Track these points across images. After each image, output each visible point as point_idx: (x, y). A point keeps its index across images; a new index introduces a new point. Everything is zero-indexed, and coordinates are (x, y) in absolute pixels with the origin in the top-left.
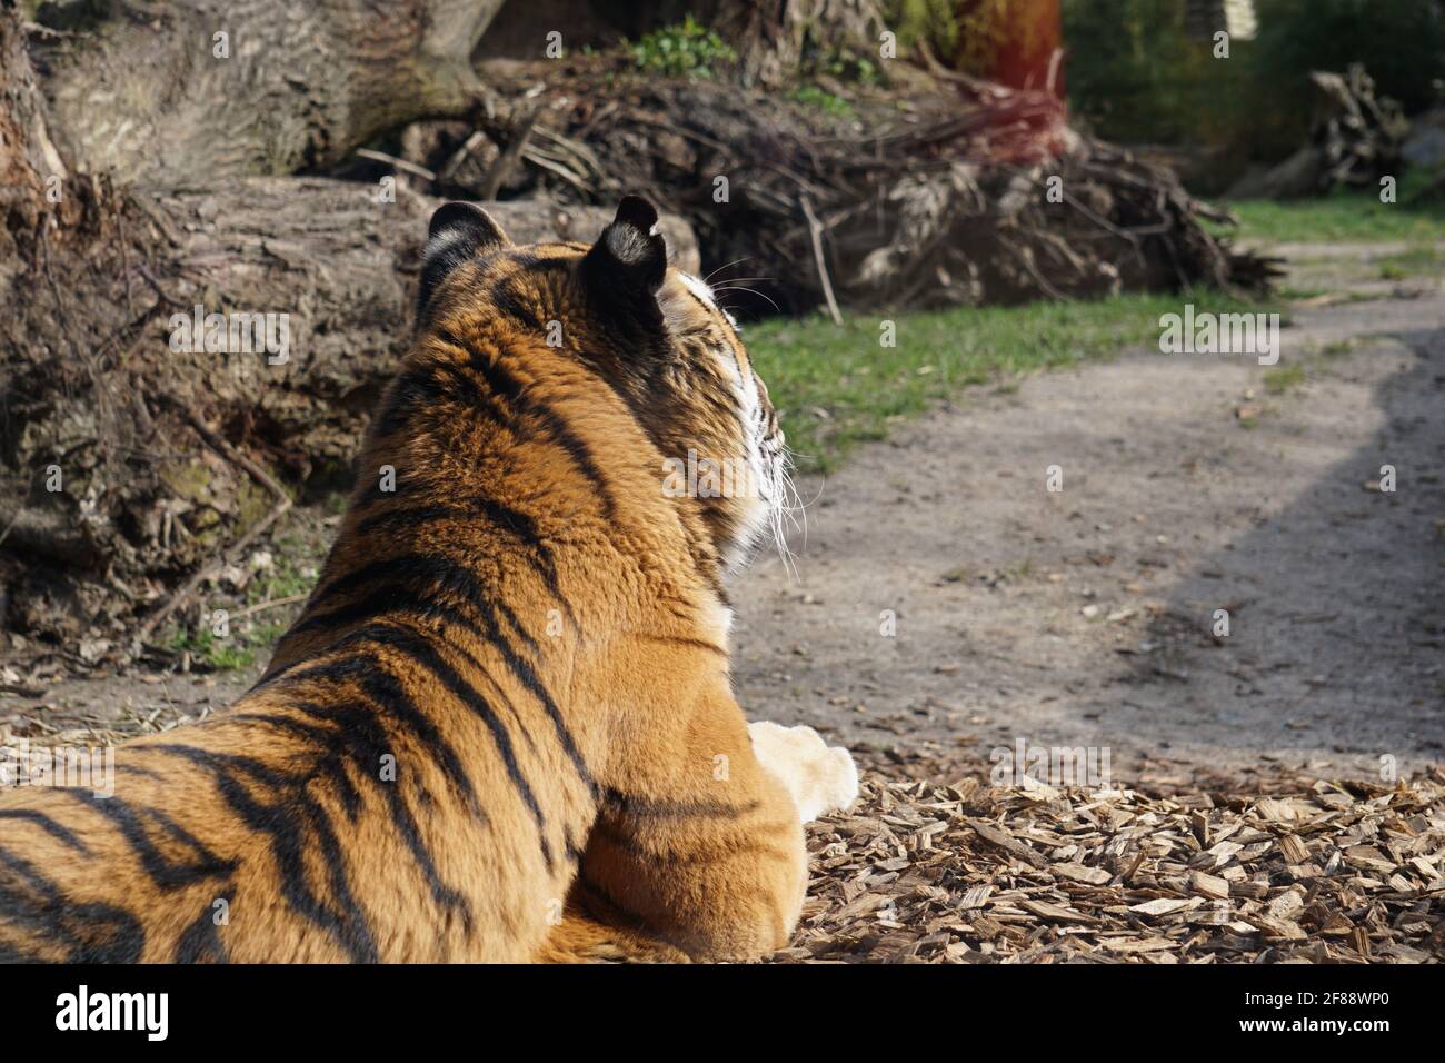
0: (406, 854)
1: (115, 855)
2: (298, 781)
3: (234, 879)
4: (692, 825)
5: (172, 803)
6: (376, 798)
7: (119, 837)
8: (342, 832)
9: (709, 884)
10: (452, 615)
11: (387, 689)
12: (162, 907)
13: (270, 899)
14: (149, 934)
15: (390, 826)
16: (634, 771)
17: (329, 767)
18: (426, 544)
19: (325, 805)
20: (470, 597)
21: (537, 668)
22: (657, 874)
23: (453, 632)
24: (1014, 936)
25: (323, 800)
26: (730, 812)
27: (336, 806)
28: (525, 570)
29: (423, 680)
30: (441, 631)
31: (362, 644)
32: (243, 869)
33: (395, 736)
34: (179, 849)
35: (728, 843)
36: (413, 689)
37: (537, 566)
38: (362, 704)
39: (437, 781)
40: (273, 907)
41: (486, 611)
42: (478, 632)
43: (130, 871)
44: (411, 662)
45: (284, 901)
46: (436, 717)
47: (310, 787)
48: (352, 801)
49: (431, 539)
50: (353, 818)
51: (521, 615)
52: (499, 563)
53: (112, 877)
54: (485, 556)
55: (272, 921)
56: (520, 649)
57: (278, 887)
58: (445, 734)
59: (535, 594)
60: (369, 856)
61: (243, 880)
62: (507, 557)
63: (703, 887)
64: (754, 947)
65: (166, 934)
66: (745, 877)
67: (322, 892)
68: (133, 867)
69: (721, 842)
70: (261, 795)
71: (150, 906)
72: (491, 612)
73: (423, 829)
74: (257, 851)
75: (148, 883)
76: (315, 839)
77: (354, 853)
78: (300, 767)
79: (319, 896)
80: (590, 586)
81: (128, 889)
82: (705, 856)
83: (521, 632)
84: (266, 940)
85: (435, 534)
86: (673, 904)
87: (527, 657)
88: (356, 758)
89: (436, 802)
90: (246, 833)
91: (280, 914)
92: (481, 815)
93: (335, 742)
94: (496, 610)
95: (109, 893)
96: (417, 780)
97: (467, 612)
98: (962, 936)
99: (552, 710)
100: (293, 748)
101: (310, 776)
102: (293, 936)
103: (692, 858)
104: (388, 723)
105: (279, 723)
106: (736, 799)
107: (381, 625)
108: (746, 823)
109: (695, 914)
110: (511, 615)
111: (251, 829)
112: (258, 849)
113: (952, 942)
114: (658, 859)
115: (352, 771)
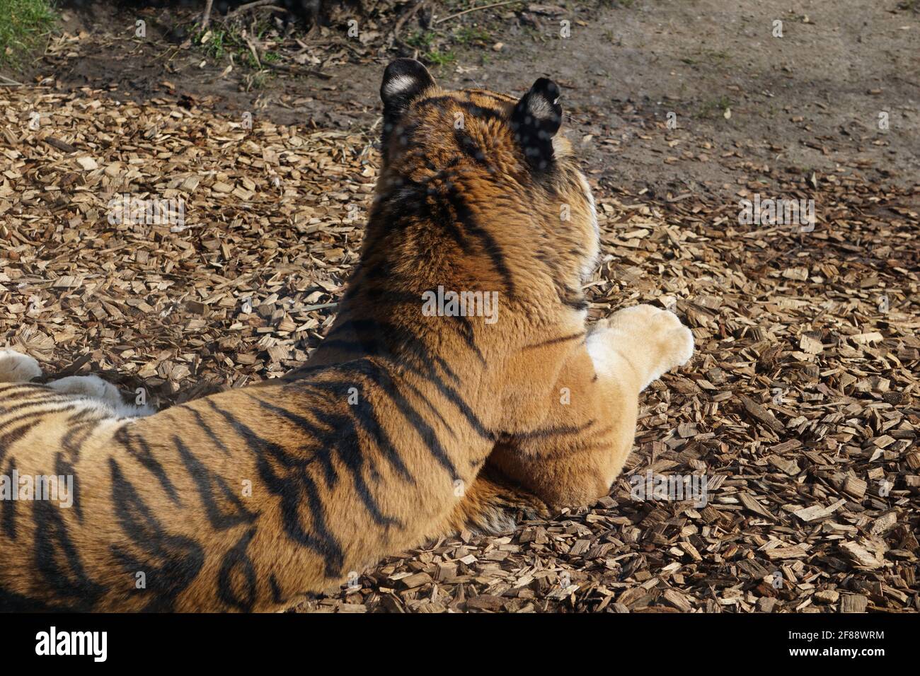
0: (361, 505)
1: (193, 507)
2: (302, 464)
3: (256, 523)
4: (551, 440)
5: (230, 473)
6: (347, 476)
7: (197, 495)
8: (324, 496)
9: (559, 470)
10: (410, 366)
11: (364, 409)
12: (215, 539)
13: (276, 534)
14: (207, 554)
15: (353, 491)
16: (519, 422)
17: (322, 456)
18: (397, 319)
19: (314, 480)
20: (420, 356)
21: (457, 390)
22: (530, 464)
23: (409, 375)
24: (725, 521)
25: (314, 476)
26: (575, 431)
27: (322, 480)
28: (454, 337)
29: (386, 405)
30: (402, 375)
31: (356, 375)
32: (262, 518)
33: (363, 442)
34: (228, 505)
35: (572, 447)
36: (379, 411)
37: (461, 333)
38: (348, 417)
39: (384, 466)
40: (279, 538)
41: (429, 364)
42: (423, 375)
43: (200, 517)
44: (381, 393)
45: (284, 535)
46: (389, 431)
47: (308, 468)
48: (332, 478)
49: (401, 318)
50: (331, 487)
51: (450, 363)
52: (440, 335)
53: (189, 520)
54: (432, 331)
55: (278, 545)
56: (449, 382)
57: (281, 528)
58: (393, 441)
59: (459, 348)
60: (339, 507)
61: (262, 524)
62: (445, 331)
63: (555, 471)
64: (584, 500)
65: (217, 553)
66: (581, 464)
67: (308, 528)
68: (202, 515)
69: (567, 447)
70: (280, 472)
71: (208, 539)
72: (432, 364)
73: (372, 491)
74: (270, 507)
75: (208, 526)
76: (306, 499)
77: (329, 506)
78: (305, 455)
79: (306, 531)
80: (494, 337)
81: (197, 530)
82: (556, 455)
83: (449, 372)
84: (274, 554)
85: (404, 314)
86: (538, 480)
87: (451, 385)
88: (338, 451)
89: (382, 477)
90: (266, 495)
91: (282, 542)
92: (410, 479)
93: (328, 440)
94: (436, 363)
95: (187, 530)
96: (372, 467)
97: (417, 365)
98: (694, 521)
99: (465, 410)
100: (303, 442)
101: (311, 461)
102: (290, 551)
103: (549, 456)
104: (361, 432)
105: (300, 422)
106: (579, 422)
107: (369, 362)
108: (584, 435)
109: (551, 484)
110: (443, 364)
111: (270, 493)
112: (272, 506)
113: (687, 524)
114: (530, 457)
115: (335, 460)
